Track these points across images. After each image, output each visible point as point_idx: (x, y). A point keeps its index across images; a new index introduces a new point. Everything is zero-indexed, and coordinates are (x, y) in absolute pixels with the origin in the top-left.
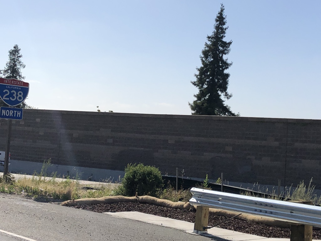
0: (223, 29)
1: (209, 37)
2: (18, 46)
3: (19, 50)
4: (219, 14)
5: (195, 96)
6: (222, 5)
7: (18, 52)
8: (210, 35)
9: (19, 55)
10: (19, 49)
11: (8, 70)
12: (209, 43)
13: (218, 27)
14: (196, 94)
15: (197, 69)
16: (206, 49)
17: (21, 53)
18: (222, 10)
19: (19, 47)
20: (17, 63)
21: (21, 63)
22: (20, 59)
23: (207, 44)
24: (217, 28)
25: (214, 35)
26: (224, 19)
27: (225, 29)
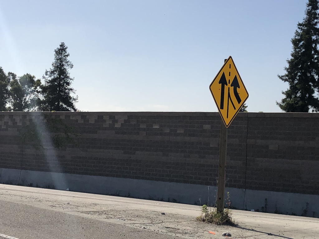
0: (316, 14)
1: (300, 25)
2: (64, 44)
5: (283, 93)
7: (65, 51)
9: (66, 54)
10: (66, 47)
11: (55, 71)
12: (299, 31)
13: (311, 11)
14: (284, 91)
15: (288, 61)
16: (296, 37)
17: (68, 51)
19: (66, 45)
20: (64, 63)
21: (68, 63)
22: (68, 59)
24: (309, 13)
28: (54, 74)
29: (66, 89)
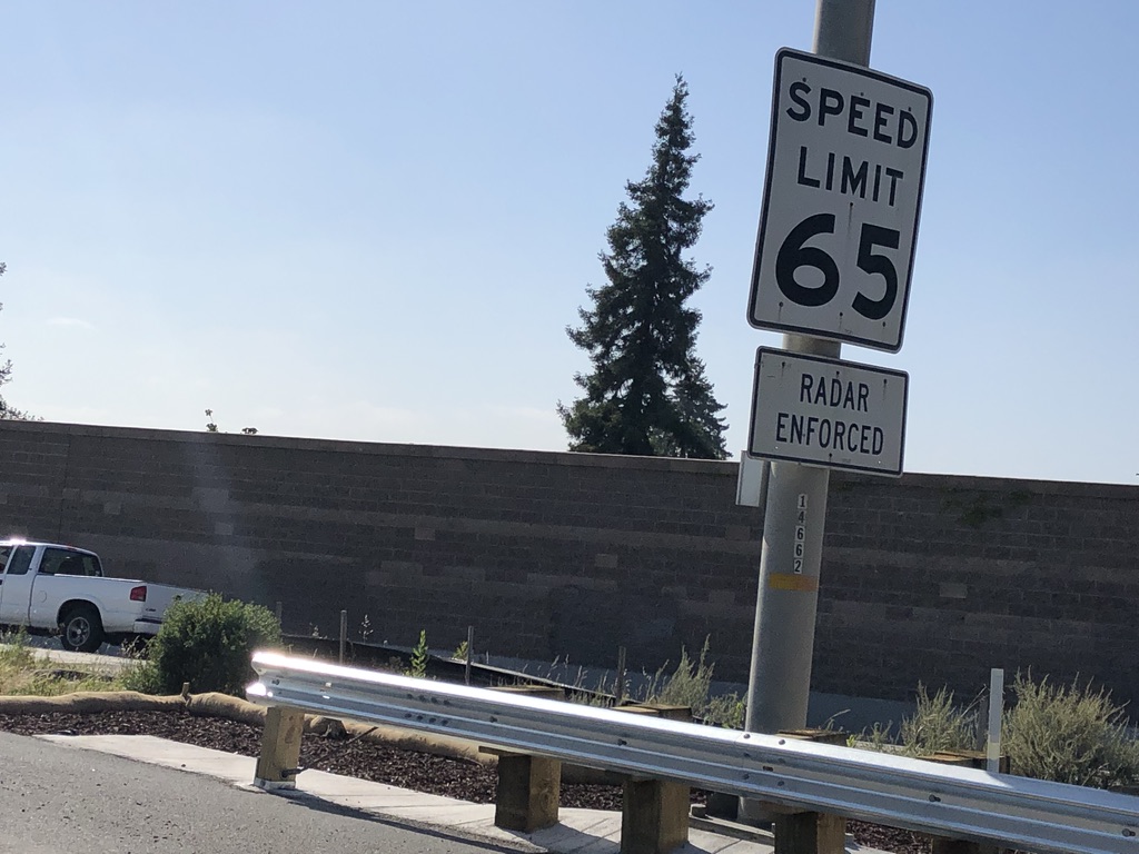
0: (683, 160)
1: (633, 189)
4: (668, 108)
6: (679, 80)
12: (634, 206)
13: (667, 153)
14: (583, 377)
15: (589, 291)
16: (624, 224)
18: (679, 98)
25: (653, 180)
26: (686, 126)
27: (689, 162)
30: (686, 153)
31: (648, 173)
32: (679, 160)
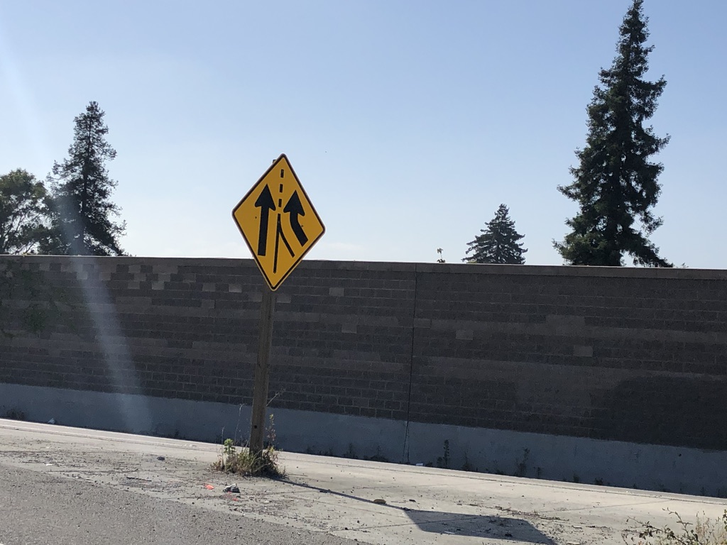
0: (641, 51)
1: (604, 74)
2: (96, 106)
3: (101, 115)
4: (629, 13)
5: (569, 223)
7: (98, 121)
8: (607, 69)
9: (101, 128)
10: (100, 112)
11: (76, 164)
12: (604, 88)
13: (628, 46)
14: (571, 219)
15: (578, 152)
16: (598, 102)
17: (106, 121)
18: (637, 5)
19: (101, 108)
20: (95, 147)
21: (105, 148)
22: (104, 137)
23: (599, 90)
24: (625, 48)
25: (619, 67)
26: (643, 25)
27: (646, 52)
28: (73, 171)
29: (100, 205)
30: (644, 45)
31: (614, 62)
32: (638, 51)
